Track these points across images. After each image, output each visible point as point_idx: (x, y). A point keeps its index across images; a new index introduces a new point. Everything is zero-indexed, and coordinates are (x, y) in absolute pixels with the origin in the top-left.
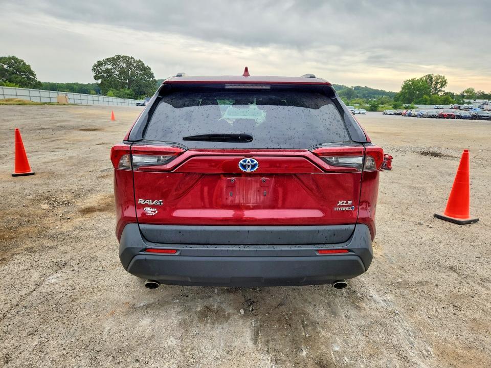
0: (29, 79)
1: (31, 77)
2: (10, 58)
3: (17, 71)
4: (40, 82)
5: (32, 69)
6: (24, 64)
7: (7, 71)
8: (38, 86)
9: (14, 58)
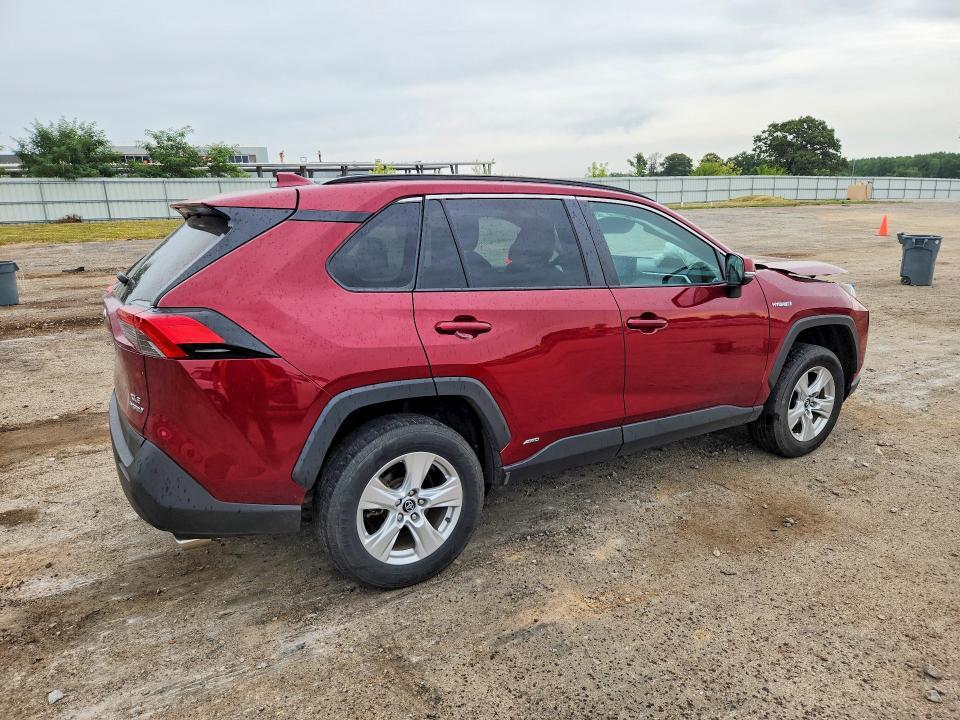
0: (826, 154)
1: (831, 151)
2: (802, 121)
3: (808, 142)
4: (844, 160)
5: (836, 136)
6: (825, 128)
7: (790, 144)
8: (840, 167)
9: (809, 120)
